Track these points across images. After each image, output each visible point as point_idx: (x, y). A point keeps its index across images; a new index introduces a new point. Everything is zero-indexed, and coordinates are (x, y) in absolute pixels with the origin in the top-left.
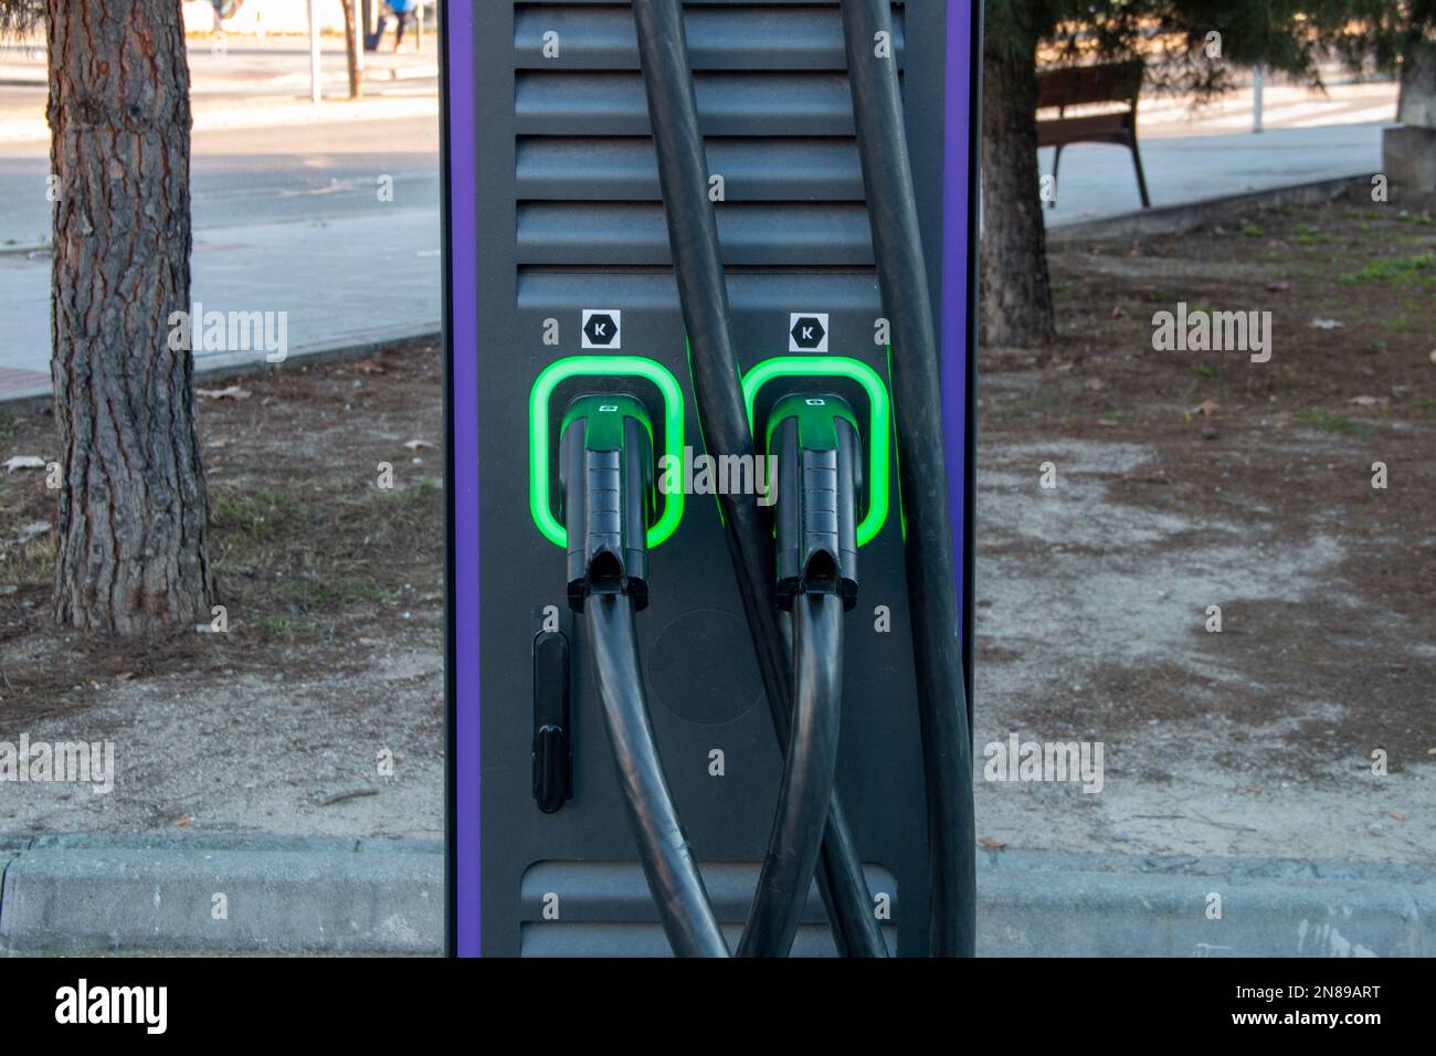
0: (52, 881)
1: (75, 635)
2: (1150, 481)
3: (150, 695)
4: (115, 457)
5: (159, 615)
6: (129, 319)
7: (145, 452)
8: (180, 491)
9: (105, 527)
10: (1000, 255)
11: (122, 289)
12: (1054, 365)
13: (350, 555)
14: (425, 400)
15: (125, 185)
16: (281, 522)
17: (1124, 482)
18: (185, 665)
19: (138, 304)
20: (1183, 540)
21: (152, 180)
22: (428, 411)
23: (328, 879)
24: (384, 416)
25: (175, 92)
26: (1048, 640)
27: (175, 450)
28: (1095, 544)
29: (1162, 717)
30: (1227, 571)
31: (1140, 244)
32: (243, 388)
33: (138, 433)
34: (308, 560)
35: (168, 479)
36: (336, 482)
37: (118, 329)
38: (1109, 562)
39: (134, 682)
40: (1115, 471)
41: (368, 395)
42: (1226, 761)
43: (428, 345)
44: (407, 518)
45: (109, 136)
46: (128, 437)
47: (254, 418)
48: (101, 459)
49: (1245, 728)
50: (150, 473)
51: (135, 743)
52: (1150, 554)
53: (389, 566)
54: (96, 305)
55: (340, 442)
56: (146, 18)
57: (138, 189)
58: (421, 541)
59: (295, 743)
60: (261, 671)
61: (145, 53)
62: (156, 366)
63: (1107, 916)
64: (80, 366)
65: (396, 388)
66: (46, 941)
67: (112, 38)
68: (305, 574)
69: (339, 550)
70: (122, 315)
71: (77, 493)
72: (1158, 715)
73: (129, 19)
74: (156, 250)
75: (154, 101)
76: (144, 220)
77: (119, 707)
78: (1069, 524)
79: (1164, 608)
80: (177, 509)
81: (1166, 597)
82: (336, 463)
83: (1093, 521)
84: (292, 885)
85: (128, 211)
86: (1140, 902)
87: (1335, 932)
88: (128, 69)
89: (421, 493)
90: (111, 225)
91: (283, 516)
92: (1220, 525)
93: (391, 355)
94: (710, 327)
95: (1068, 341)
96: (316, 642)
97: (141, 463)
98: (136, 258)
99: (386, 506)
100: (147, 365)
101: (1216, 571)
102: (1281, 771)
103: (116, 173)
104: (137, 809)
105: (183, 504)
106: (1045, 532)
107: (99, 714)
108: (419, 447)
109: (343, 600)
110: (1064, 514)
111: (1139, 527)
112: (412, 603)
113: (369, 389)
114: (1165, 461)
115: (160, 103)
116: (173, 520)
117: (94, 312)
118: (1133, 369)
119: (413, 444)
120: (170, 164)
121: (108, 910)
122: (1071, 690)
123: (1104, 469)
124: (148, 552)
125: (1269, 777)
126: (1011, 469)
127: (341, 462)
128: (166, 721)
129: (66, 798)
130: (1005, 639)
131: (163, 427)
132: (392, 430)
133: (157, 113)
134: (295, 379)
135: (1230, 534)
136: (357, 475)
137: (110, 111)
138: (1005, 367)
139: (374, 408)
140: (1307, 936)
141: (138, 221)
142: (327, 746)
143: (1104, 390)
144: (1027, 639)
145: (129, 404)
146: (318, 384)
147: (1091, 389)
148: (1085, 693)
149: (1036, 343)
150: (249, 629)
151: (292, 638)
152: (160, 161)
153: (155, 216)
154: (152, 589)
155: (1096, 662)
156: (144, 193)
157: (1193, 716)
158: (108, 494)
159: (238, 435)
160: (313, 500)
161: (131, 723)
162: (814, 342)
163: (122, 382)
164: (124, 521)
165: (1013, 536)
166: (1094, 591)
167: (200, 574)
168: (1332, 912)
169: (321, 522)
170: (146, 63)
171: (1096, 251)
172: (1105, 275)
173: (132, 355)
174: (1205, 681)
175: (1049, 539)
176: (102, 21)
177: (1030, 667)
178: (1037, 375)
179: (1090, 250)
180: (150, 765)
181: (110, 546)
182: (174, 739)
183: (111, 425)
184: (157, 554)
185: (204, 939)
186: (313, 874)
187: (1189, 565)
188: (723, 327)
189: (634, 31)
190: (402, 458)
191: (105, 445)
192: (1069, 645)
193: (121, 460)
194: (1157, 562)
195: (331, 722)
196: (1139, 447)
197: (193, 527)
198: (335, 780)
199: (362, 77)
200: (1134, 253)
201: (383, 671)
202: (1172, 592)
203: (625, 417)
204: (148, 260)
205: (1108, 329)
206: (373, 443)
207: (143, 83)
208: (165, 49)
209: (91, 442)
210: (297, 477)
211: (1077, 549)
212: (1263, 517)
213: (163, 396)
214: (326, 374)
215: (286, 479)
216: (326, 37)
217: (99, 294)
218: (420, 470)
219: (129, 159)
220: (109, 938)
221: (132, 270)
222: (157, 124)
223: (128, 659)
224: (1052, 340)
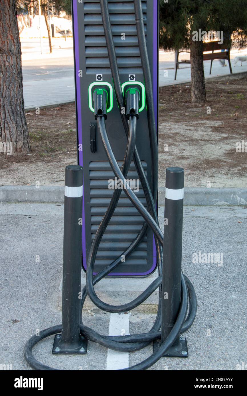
0: (8, 191)
1: (4, 156)
2: (221, 128)
3: (20, 165)
4: (10, 121)
5: (20, 152)
6: (11, 94)
7: (16, 120)
8: (23, 128)
9: (9, 135)
10: (194, 83)
11: (9, 88)
12: (205, 106)
13: (56, 143)
14: (70, 115)
15: (9, 67)
16: (42, 137)
17: (216, 128)
18: (26, 161)
19: (13, 91)
20: (226, 138)
21: (14, 65)
22: (71, 117)
23: (56, 190)
24: (62, 118)
25: (18, 47)
26: (195, 156)
27: (22, 120)
28: (208, 139)
29: (215, 167)
30: (234, 144)
31: (229, 82)
32: (32, 113)
33: (14, 117)
34: (48, 144)
35: (20, 126)
36: (53, 130)
37: (9, 96)
38: (210, 142)
39: (17, 163)
40: (214, 126)
41: (58, 114)
42: (226, 174)
43: (70, 104)
44: (68, 136)
45: (5, 56)
46: (12, 117)
47: (35, 119)
48: (7, 122)
49: (230, 169)
50: (17, 125)
51: (18, 173)
52: (219, 141)
53: (64, 145)
54: (5, 91)
55: (53, 123)
56: (12, 32)
57: (12, 67)
58: (71, 140)
59: (48, 173)
60: (41, 162)
61: (12, 39)
62: (17, 103)
63: (197, 194)
64: (2, 103)
65: (64, 113)
66: (7, 201)
67: (5, 36)
68: (48, 146)
69: (54, 142)
70: (10, 93)
71: (3, 129)
72: (214, 167)
73: (9, 32)
74: (16, 80)
75: (14, 49)
76: (13, 74)
77: (15, 167)
78: (203, 136)
79: (220, 150)
80: (22, 132)
81: (220, 148)
82: (52, 127)
83: (208, 135)
84: (50, 191)
85: (10, 72)
86: (203, 192)
87: (238, 196)
88: (9, 42)
89: (70, 132)
90: (7, 75)
91: (42, 136)
92: (234, 136)
93: (63, 106)
94: (116, 76)
95: (209, 102)
96: (51, 157)
97: (15, 123)
98: (12, 81)
99: (63, 134)
100: (15, 103)
101: (232, 144)
102: (236, 175)
103: (7, 64)
104: (20, 183)
105: (24, 131)
106: (198, 137)
107: (11, 168)
108: (69, 124)
109: (56, 150)
110: (202, 134)
111: (217, 136)
112: (69, 151)
113: (58, 113)
114: (225, 124)
115: (15, 49)
116: (22, 134)
117: (4, 93)
118: (222, 107)
119: (68, 123)
120: (18, 62)
121: (18, 195)
122: (198, 163)
123: (212, 126)
124: (17, 140)
125: (233, 176)
126: (192, 126)
127: (53, 127)
128: (24, 169)
129: (7, 181)
130: (187, 156)
131: (19, 115)
132: (64, 121)
133: (15, 51)
134: (43, 111)
135: (236, 137)
136: (57, 129)
137: (5, 51)
138: (194, 107)
139: (59, 117)
140: (233, 197)
141: (12, 74)
142: (54, 173)
143: (215, 111)
144: (191, 155)
145: (12, 111)
146: (48, 112)
147: (213, 111)
148: (201, 164)
149: (202, 102)
150: (38, 155)
151: (46, 156)
152: (16, 62)
153: (15, 73)
154: (18, 147)
155: (204, 159)
156: (13, 68)
157: (221, 167)
158: (9, 129)
159: (32, 122)
160: (48, 133)
161: (17, 170)
162: (133, 79)
163: (11, 106)
164: (12, 134)
165: (191, 138)
166: (206, 147)
167: (27, 145)
168: (237, 193)
169: (50, 137)
170: (12, 41)
171: (219, 84)
172: (220, 88)
173: (12, 101)
174: (225, 162)
175: (199, 138)
176: (3, 32)
177: (191, 160)
178: (201, 109)
179: (218, 83)
180: (22, 176)
181: (10, 139)
182: (25, 172)
183: (9, 115)
184: (19, 141)
185: (35, 200)
186: (54, 189)
187: (227, 143)
188: (118, 76)
189: (103, 29)
190: (66, 126)
191: (8, 119)
192: (199, 156)
193: (11, 122)
194: (220, 142)
195: (55, 170)
196: (220, 121)
197: (26, 135)
198: (56, 179)
199: (52, 48)
200: (228, 84)
201: (64, 161)
202: (222, 147)
203: (103, 91)
204: (15, 82)
205: (219, 99)
206: (60, 123)
207: (12, 45)
208: (16, 38)
209: (5, 119)
210: (45, 129)
211: (204, 140)
212: (243, 134)
213: (19, 109)
214: (49, 110)
215: (43, 129)
216: (43, 38)
217: (5, 89)
218: (70, 128)
219: (10, 61)
220: (18, 200)
221: (11, 84)
222: (15, 54)
223: (15, 160)
224: (206, 101)
